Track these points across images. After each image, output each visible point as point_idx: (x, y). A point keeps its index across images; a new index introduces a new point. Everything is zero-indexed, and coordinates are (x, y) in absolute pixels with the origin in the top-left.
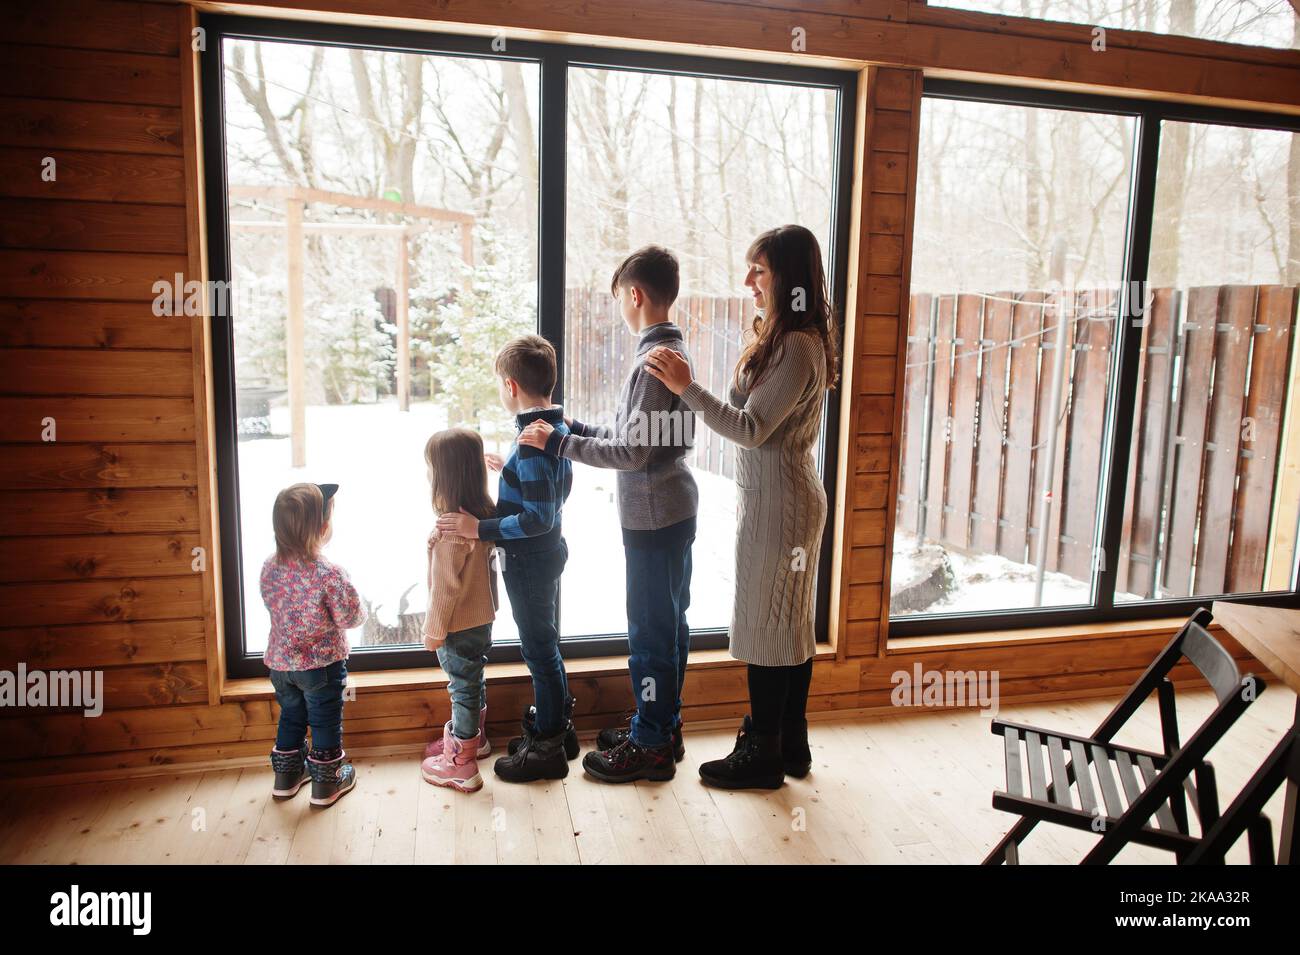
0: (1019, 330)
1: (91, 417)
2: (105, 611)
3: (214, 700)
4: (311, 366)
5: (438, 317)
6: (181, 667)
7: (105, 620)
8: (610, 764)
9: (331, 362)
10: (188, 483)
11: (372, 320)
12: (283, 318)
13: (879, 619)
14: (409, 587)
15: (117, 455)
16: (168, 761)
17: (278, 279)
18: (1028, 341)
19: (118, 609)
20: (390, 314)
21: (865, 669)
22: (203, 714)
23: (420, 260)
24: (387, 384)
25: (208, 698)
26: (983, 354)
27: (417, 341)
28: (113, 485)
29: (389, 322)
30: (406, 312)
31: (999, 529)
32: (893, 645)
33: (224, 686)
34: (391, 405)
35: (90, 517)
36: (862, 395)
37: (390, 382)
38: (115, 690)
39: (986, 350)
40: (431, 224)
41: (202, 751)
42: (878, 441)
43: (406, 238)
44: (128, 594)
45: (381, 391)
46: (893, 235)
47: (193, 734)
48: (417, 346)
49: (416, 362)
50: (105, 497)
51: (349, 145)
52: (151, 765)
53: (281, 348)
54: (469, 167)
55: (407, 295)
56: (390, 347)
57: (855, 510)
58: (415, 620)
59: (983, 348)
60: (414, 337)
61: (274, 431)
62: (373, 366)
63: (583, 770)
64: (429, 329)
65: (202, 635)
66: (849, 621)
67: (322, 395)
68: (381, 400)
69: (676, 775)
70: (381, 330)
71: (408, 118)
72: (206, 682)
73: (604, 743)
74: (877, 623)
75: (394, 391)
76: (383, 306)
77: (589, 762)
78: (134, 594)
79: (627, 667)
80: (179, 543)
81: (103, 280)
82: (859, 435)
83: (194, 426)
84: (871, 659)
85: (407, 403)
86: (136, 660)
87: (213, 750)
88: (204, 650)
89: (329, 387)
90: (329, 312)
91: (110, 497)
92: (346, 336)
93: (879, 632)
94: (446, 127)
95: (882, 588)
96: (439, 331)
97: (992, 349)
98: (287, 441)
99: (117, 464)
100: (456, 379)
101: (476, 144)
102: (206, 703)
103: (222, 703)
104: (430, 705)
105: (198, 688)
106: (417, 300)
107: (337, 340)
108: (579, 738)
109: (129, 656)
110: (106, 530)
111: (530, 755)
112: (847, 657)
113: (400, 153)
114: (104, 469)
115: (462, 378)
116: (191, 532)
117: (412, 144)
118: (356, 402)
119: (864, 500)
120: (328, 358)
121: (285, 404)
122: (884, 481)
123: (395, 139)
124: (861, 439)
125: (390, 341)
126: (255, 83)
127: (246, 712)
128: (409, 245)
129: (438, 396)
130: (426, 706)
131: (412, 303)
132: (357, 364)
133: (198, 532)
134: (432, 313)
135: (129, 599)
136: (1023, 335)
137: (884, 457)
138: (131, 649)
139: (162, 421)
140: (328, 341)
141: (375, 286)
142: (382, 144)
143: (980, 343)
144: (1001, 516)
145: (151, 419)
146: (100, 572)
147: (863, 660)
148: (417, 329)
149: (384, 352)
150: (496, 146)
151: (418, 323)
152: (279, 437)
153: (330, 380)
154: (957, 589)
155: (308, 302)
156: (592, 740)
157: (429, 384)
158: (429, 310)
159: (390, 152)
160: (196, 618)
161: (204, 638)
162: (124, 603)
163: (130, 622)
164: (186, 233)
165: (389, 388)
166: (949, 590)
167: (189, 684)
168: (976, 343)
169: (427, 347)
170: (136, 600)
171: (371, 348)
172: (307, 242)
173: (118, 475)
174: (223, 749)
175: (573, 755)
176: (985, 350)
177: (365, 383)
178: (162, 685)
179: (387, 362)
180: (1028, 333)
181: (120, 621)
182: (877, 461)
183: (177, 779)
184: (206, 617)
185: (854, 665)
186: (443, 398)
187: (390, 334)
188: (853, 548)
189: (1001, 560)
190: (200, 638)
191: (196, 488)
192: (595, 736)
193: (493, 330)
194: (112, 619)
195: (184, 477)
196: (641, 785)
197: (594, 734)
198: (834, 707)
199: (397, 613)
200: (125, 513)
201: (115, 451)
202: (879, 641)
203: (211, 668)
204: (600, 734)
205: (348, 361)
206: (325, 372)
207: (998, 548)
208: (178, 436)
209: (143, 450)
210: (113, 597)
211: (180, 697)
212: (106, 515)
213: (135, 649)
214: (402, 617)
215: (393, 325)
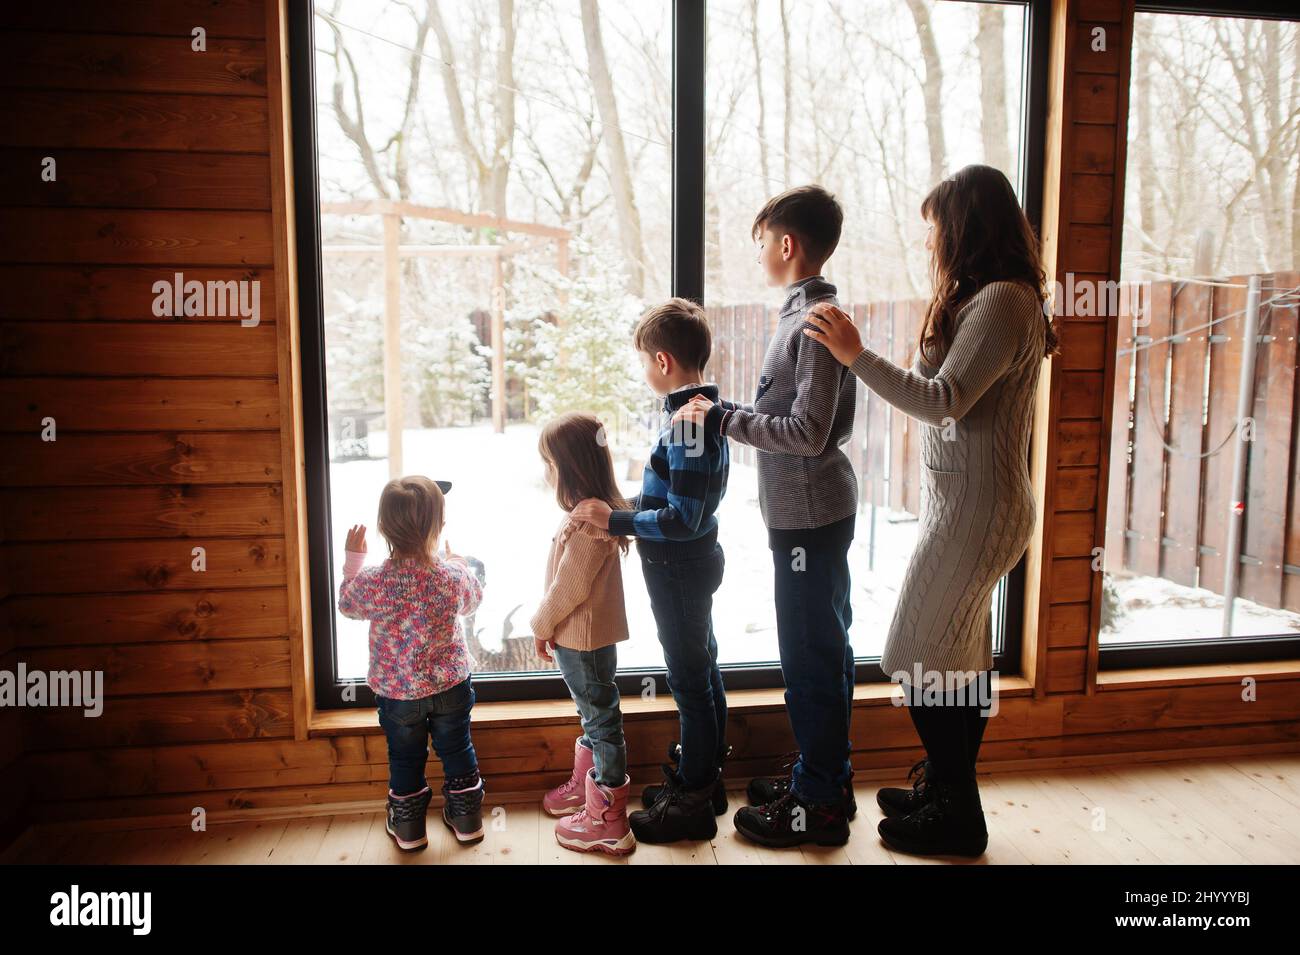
0: (1181, 323)
1: (164, 402)
2: (178, 628)
3: (301, 735)
4: (407, 390)
5: (532, 338)
6: (262, 695)
7: (180, 638)
8: (769, 823)
9: (427, 385)
10: (271, 478)
11: (467, 343)
12: (381, 343)
13: (1086, 647)
14: (514, 608)
15: (192, 445)
16: (249, 805)
17: (375, 304)
18: (1194, 335)
19: (193, 626)
20: (485, 338)
21: (1069, 708)
22: (289, 750)
23: (514, 284)
24: (482, 407)
25: (293, 732)
26: (1137, 353)
27: (511, 363)
28: (188, 481)
29: (484, 344)
30: (501, 333)
31: (1162, 549)
32: (1104, 679)
33: (313, 718)
34: (486, 429)
35: (161, 518)
36: (1063, 371)
37: (485, 405)
38: (190, 720)
39: (1141, 347)
40: (526, 239)
41: (287, 794)
42: (1084, 427)
43: (501, 258)
44: (204, 608)
45: (475, 415)
46: (1100, 175)
47: (278, 774)
48: (511, 368)
49: (512, 384)
50: (179, 495)
51: (443, 177)
52: (230, 809)
53: (378, 372)
54: (560, 195)
55: (501, 316)
56: (486, 371)
57: (1057, 513)
58: (521, 645)
59: (1138, 345)
60: (508, 359)
61: (371, 453)
62: (467, 387)
63: (734, 829)
64: (523, 350)
65: (286, 657)
66: (1050, 649)
67: (418, 420)
68: (476, 423)
69: (850, 838)
70: (476, 353)
71: (500, 143)
72: (291, 713)
73: (755, 796)
74: (1084, 651)
75: (489, 414)
76: (478, 330)
77: (739, 820)
78: (211, 609)
79: (784, 702)
80: (261, 548)
81: (177, 242)
82: (1062, 420)
83: (278, 412)
84: (1077, 697)
85: (503, 426)
86: (214, 686)
87: (300, 794)
88: (289, 675)
89: (425, 410)
90: (425, 335)
91: (185, 495)
92: (441, 359)
93: (1086, 665)
94: (536, 155)
95: (1090, 610)
96: (533, 352)
97: (1147, 346)
98: (385, 461)
99: (192, 457)
100: (553, 396)
101: (567, 172)
102: (291, 737)
103: (309, 738)
104: (549, 744)
105: (282, 720)
106: (512, 323)
107: (433, 363)
108: (727, 788)
109: (205, 681)
110: (179, 534)
111: (672, 810)
112: (1048, 694)
113: (493, 177)
114: (179, 462)
115: (560, 394)
116: (275, 536)
117: (506, 168)
118: (451, 425)
119: (1067, 501)
120: (424, 381)
121: (383, 428)
122: (1092, 477)
123: (489, 165)
124: (1063, 426)
125: (485, 364)
126: (353, 118)
127: (337, 749)
128: (504, 265)
129: (536, 414)
130: (544, 746)
131: (507, 325)
132: (453, 387)
133: (282, 536)
134: (527, 333)
135: (205, 614)
136: (1187, 327)
137: (1091, 447)
138: (207, 673)
139: (244, 406)
140: (424, 364)
141: (469, 311)
142: (476, 170)
143: (1134, 340)
144: (1163, 534)
145: (230, 403)
146: (176, 582)
147: (1070, 697)
148: (511, 351)
149: (480, 374)
150: (585, 173)
151: (513, 345)
152: (376, 459)
153: (426, 405)
154: (1123, 615)
155: (405, 326)
156: (740, 790)
157: (523, 407)
158: (523, 331)
159: (483, 176)
160: (280, 637)
161: (289, 661)
162: (200, 620)
163: (207, 641)
164: (270, 187)
165: (484, 411)
166: (1114, 616)
167: (273, 715)
168: (1129, 340)
169: (521, 368)
170: (214, 615)
171: (467, 371)
172: (403, 265)
173: (193, 469)
174: (311, 793)
175: (722, 810)
176: (1139, 348)
177: (459, 406)
178: (243, 715)
179: (482, 384)
180: (1193, 326)
181: (194, 640)
182: (1083, 453)
183: (259, 826)
184: (291, 636)
185: (1056, 704)
186: (540, 415)
187: (484, 356)
188: (1054, 559)
189: (1162, 583)
190: (286, 661)
191: (280, 484)
192: (746, 786)
193: (592, 343)
194: (187, 637)
195: (267, 471)
196: (809, 851)
197: (745, 782)
198: (1032, 754)
199: (501, 636)
200: (201, 514)
201: (190, 440)
202: (1087, 675)
203: (297, 696)
204: (751, 783)
205: (444, 385)
206: (422, 396)
207: (1161, 569)
208: (260, 423)
209: (222, 441)
210: (187, 611)
211: (262, 731)
212: (181, 516)
213: (212, 673)
214: (506, 642)
215: (488, 348)
